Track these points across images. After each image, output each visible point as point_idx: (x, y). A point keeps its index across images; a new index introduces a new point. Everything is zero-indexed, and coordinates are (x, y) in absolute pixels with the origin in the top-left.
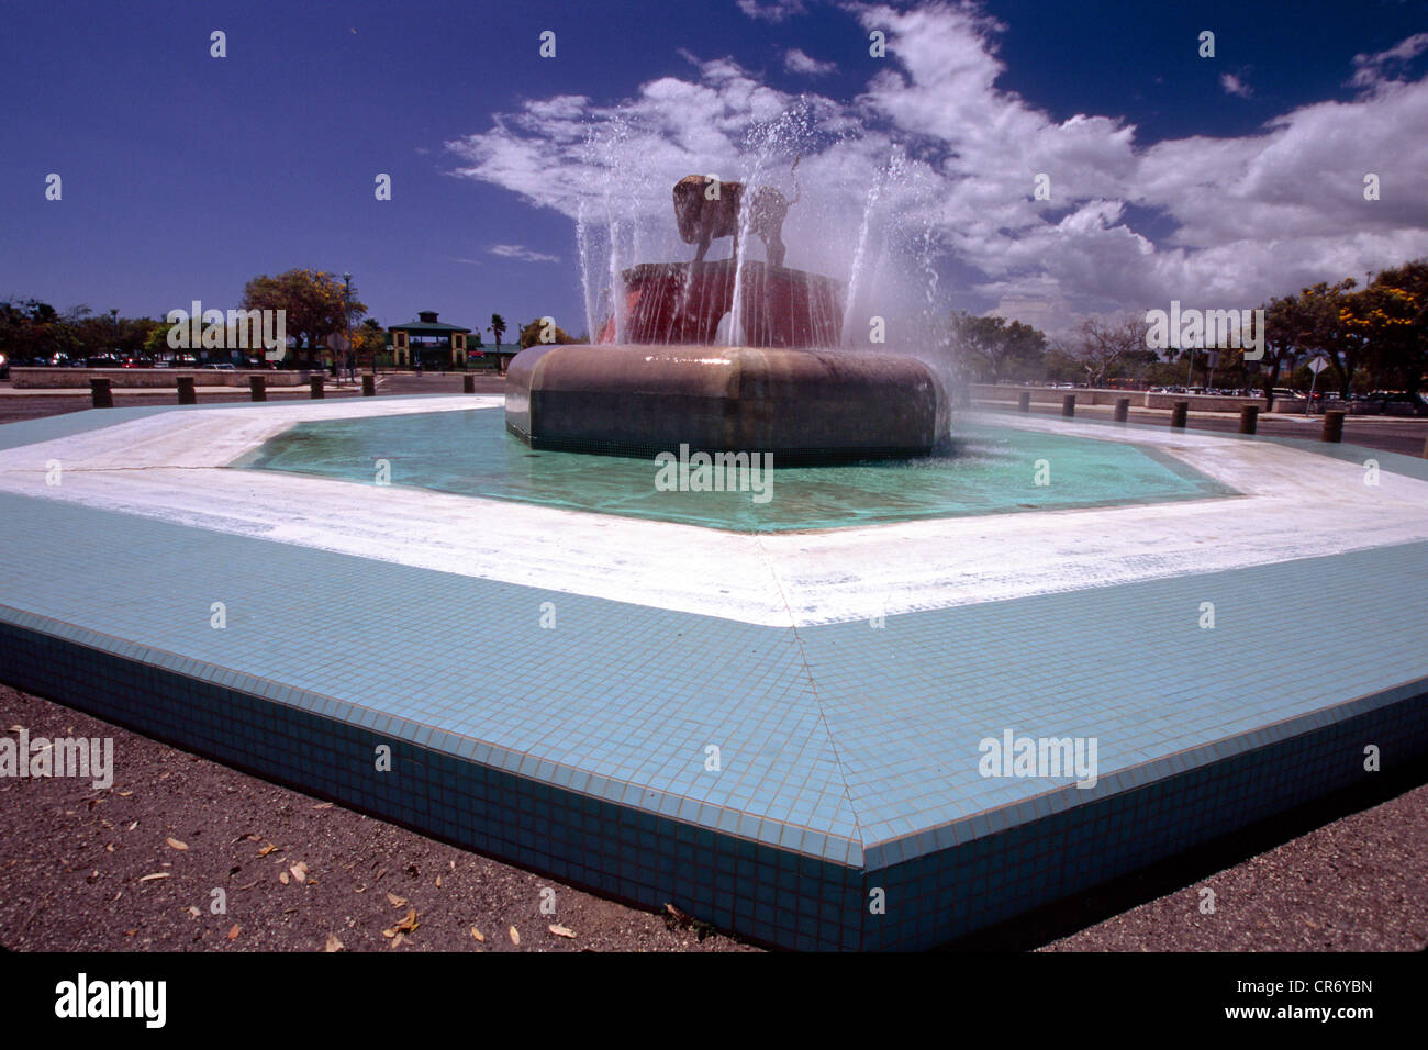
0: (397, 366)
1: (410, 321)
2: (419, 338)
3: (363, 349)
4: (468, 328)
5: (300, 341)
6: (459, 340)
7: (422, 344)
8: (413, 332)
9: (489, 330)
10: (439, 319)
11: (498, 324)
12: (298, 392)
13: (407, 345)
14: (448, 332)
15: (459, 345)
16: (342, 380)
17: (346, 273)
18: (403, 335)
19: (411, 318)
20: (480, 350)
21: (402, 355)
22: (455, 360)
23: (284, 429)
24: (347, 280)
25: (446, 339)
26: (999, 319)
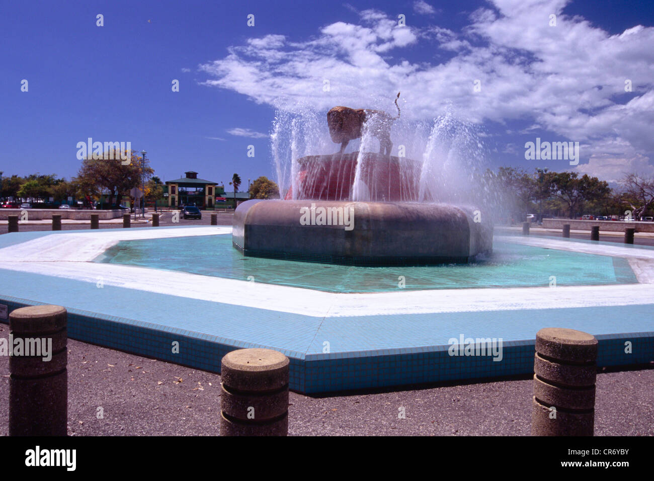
0: (170, 207)
1: (180, 178)
2: (184, 188)
3: (150, 196)
4: (217, 183)
5: (113, 192)
6: (210, 190)
7: (186, 193)
8: (181, 184)
9: (230, 183)
10: (198, 176)
11: (237, 180)
12: (111, 224)
13: (177, 193)
14: (203, 185)
15: (210, 193)
16: (138, 216)
17: (143, 151)
18: (174, 187)
19: (181, 176)
20: (223, 196)
21: (173, 199)
22: (207, 202)
23: (113, 244)
24: (144, 155)
25: (202, 189)
26: (572, 174)
